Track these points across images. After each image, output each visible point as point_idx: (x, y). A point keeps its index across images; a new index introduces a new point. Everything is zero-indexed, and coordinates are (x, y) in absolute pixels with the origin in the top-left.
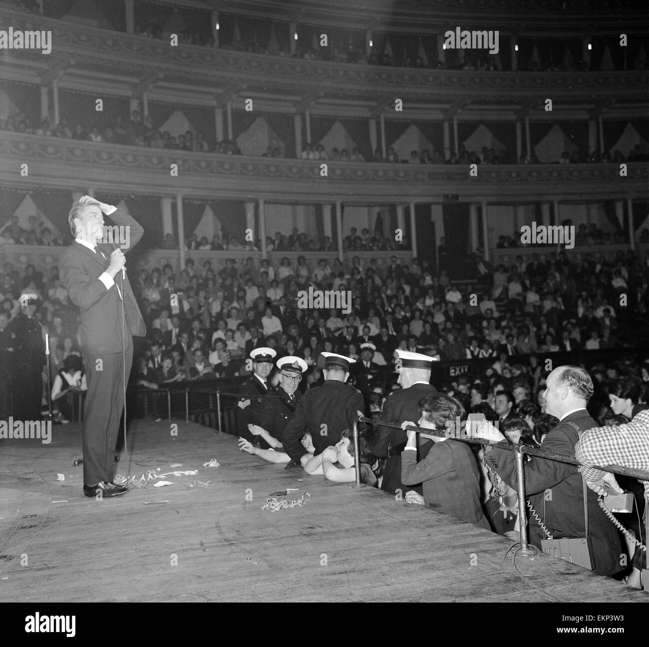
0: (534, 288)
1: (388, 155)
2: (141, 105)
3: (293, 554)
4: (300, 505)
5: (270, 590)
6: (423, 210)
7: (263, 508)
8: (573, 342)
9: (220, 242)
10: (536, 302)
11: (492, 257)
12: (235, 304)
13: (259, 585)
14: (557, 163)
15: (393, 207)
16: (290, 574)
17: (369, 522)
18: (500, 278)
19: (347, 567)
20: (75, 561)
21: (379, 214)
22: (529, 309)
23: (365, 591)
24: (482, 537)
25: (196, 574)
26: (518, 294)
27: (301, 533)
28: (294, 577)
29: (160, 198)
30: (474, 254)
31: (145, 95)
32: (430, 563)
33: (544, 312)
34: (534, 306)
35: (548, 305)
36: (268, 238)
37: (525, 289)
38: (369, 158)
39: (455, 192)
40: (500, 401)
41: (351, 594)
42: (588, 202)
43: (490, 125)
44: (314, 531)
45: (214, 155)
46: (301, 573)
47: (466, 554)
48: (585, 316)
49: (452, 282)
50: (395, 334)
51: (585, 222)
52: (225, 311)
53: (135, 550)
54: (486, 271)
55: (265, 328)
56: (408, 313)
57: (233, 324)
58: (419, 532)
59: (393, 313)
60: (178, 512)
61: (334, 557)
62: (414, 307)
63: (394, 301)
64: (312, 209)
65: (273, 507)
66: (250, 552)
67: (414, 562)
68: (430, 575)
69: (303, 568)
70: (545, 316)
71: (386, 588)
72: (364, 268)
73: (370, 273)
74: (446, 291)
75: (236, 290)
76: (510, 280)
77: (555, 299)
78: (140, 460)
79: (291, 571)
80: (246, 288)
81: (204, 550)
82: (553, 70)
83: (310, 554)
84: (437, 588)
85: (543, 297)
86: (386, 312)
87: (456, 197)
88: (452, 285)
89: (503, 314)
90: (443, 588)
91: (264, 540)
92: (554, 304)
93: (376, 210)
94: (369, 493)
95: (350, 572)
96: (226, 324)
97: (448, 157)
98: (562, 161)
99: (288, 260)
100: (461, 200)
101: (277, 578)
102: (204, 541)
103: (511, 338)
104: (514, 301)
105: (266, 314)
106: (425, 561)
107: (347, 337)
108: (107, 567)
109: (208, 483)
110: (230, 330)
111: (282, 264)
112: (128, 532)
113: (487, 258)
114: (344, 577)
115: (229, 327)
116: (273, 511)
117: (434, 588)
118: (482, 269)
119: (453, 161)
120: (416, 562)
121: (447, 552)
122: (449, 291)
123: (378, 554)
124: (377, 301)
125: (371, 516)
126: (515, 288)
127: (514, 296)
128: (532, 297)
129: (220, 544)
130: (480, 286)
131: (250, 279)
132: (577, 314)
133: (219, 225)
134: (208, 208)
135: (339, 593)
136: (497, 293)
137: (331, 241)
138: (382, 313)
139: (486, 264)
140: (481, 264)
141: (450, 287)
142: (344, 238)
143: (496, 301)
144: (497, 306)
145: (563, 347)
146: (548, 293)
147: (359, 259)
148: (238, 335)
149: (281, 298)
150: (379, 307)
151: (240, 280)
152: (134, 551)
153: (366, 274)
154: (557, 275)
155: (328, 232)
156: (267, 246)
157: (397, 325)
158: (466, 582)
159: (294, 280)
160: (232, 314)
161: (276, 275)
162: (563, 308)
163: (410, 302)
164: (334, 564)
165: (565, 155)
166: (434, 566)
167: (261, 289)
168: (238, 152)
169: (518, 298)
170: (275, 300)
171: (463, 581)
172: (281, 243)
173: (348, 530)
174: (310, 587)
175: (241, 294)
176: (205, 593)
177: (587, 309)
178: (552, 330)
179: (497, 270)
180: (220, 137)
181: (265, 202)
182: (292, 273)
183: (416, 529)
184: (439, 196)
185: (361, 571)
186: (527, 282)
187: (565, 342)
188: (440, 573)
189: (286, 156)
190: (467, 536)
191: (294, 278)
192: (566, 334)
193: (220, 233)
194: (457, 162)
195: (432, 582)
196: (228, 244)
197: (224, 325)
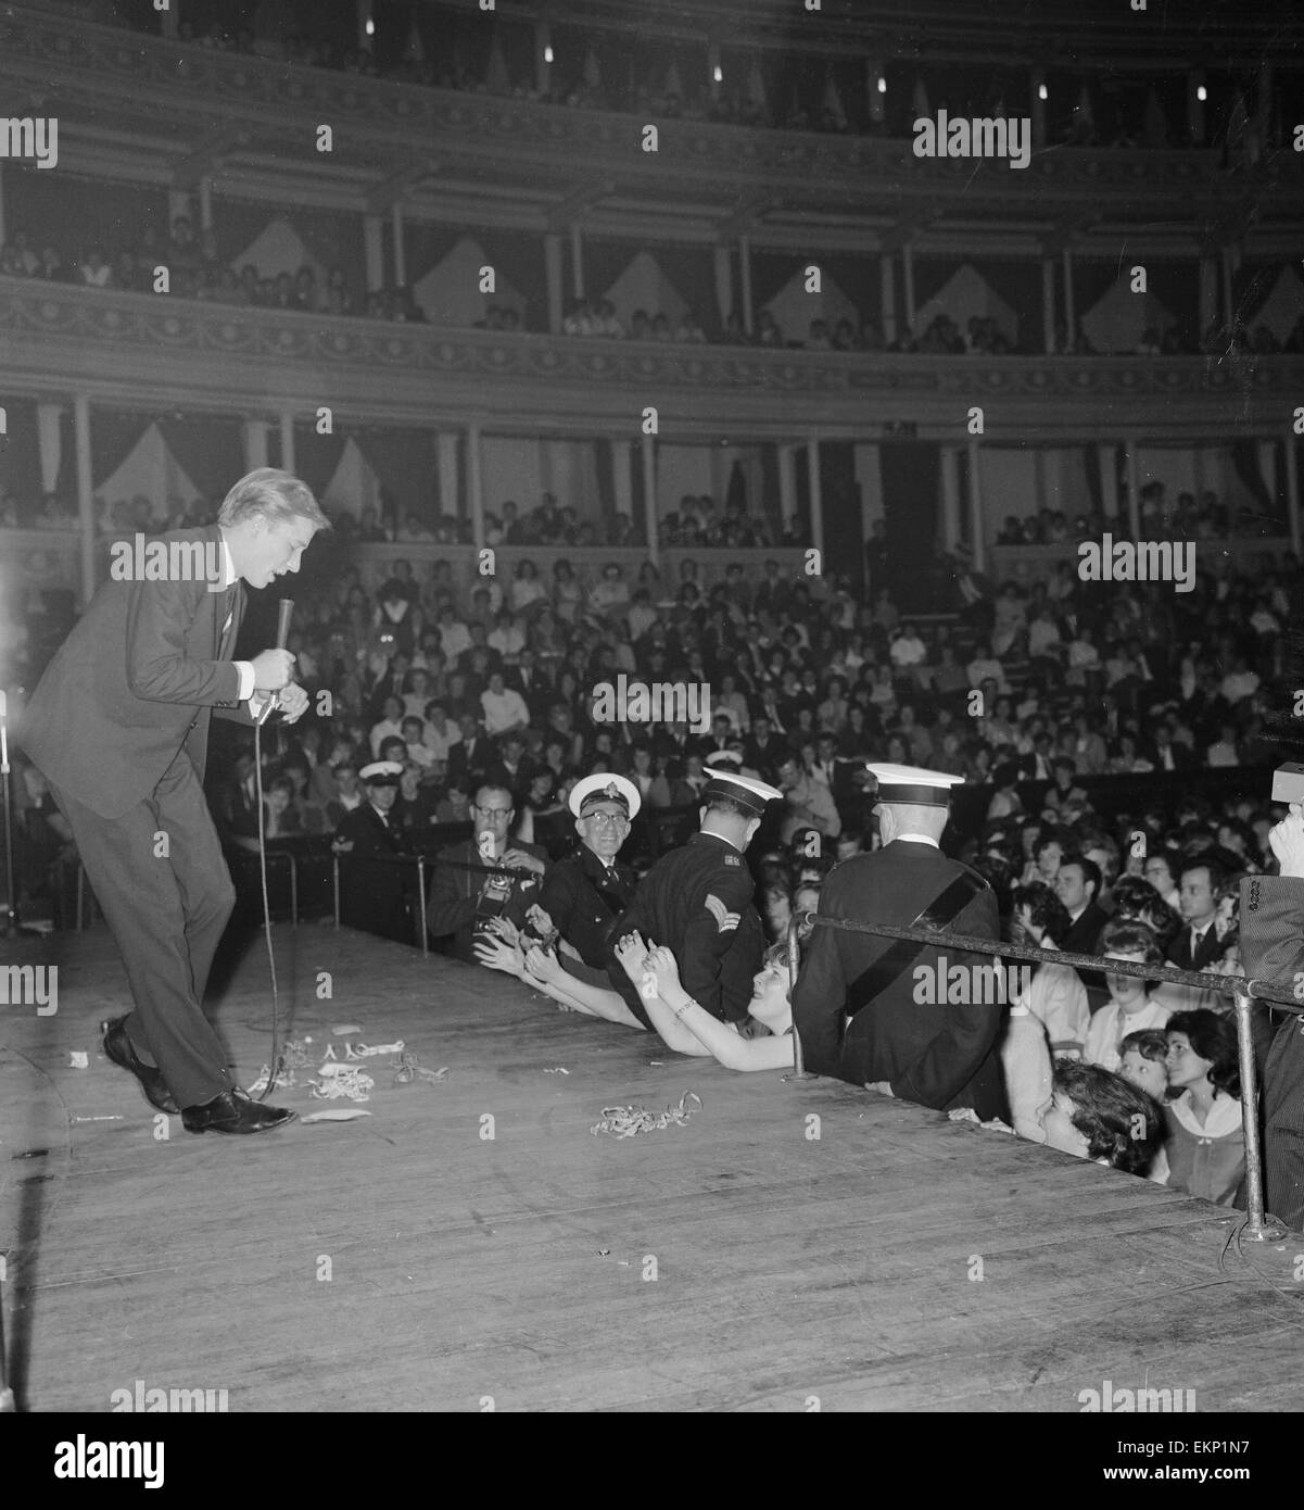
0: (1086, 634)
1: (758, 329)
2: (195, 203)
3: (706, 1242)
4: (679, 1122)
5: (684, 1330)
6: (838, 456)
7: (594, 1130)
8: (1178, 750)
9: (378, 524)
10: (1091, 663)
11: (990, 564)
12: (419, 662)
13: (650, 1317)
14: (1132, 353)
15: (769, 449)
16: (718, 1289)
17: (860, 1163)
18: (1008, 609)
19: (847, 1272)
20: (178, 1264)
21: (737, 464)
22: (1076, 679)
23: (915, 1329)
24: (1139, 1197)
25: (491, 1292)
26: (1051, 647)
27: (705, 1188)
28: (731, 1298)
29: (240, 420)
30: (951, 557)
31: (206, 181)
32: (1042, 1259)
33: (1110, 685)
34: (1087, 673)
35: (1118, 670)
36: (488, 515)
37: (1067, 636)
38: (715, 337)
39: (908, 418)
40: (1068, 879)
41: (883, 1338)
42: (1199, 444)
43: (984, 266)
44: (734, 1184)
45: (361, 321)
46: (743, 1286)
47: (1118, 1236)
48: (1199, 693)
49: (904, 618)
50: (782, 730)
51: (1191, 489)
52: (398, 677)
53: (319, 1233)
54: (978, 595)
55: (488, 716)
56: (810, 685)
57: (416, 705)
58: (986, 1185)
59: (777, 683)
60: (391, 1142)
61: (807, 1245)
62: (825, 673)
63: (778, 657)
64: (587, 451)
65: (618, 1129)
66: (601, 1236)
67: (1004, 1258)
68: (1054, 1287)
69: (743, 1273)
70: (1112, 693)
71: (964, 1323)
72: (705, 586)
73: (720, 597)
74: (890, 638)
75: (417, 631)
76: (1032, 615)
77: (1132, 658)
78: (255, 1017)
79: (716, 1281)
80: (441, 627)
81: (489, 1233)
82: (1123, 145)
83: (749, 1240)
84: (1085, 1322)
85: (1106, 653)
86: (759, 683)
87: (911, 427)
88: (903, 625)
89: (1020, 689)
90: (1099, 1319)
91: (621, 1207)
92: (1131, 668)
93: (730, 455)
94: (832, 1093)
95: (861, 1282)
96: (403, 706)
97: (890, 334)
98: (1143, 348)
99: (533, 566)
100: (924, 434)
101: (690, 1300)
102: (481, 1211)
103: (1045, 742)
104: (1041, 661)
105: (492, 684)
106: (1027, 1254)
107: (677, 737)
108: (264, 1277)
109: (442, 1070)
110: (413, 720)
111: (520, 575)
112: (284, 1192)
113: (979, 566)
114: (851, 1296)
115: (408, 713)
116: (621, 1137)
117: (1078, 1319)
118: (969, 591)
119: (904, 346)
120: (1009, 1258)
121: (1072, 1233)
122: (897, 637)
123: (910, 1239)
124: (740, 658)
125: (857, 1148)
126: (1044, 635)
127: (1043, 651)
128: (1083, 654)
129: (519, 1217)
130: (964, 629)
131: (450, 608)
132: (1180, 689)
133: (376, 486)
134: (351, 443)
135: (855, 1336)
136: (1004, 643)
137: (631, 524)
138: (751, 683)
139: (978, 580)
140: (967, 578)
141: (898, 630)
142: (662, 518)
143: (1003, 659)
144: (1007, 672)
145: (1158, 762)
146: (1119, 643)
147: (695, 565)
148: (430, 730)
149: (522, 650)
150: (743, 672)
151: (428, 611)
152: (316, 1237)
153: (711, 599)
154: (1134, 605)
155: (624, 504)
156: (486, 533)
157: (788, 711)
158: (1145, 1306)
159: (548, 608)
160: (415, 684)
161: (507, 598)
162: (1148, 676)
163: (815, 660)
164: (813, 1263)
165: (1149, 337)
166: (1053, 1266)
167: (476, 630)
168: (416, 315)
169: (1050, 654)
170: (508, 655)
171: (1140, 1304)
172: (517, 526)
173: (815, 1182)
174: (777, 1319)
175: (430, 640)
176: (528, 1339)
177: (1201, 678)
178: (1132, 724)
179: (1001, 592)
180: (376, 281)
181: (484, 434)
182: (542, 593)
183: (978, 1178)
184: (873, 424)
185: (888, 1282)
186: (1072, 620)
187: (1161, 751)
188: (1077, 1285)
189: (529, 328)
190: (1103, 1194)
191: (547, 604)
192: (1162, 732)
193: (378, 505)
194: (914, 348)
195: (1065, 1306)
196: (395, 528)
197: (397, 710)
